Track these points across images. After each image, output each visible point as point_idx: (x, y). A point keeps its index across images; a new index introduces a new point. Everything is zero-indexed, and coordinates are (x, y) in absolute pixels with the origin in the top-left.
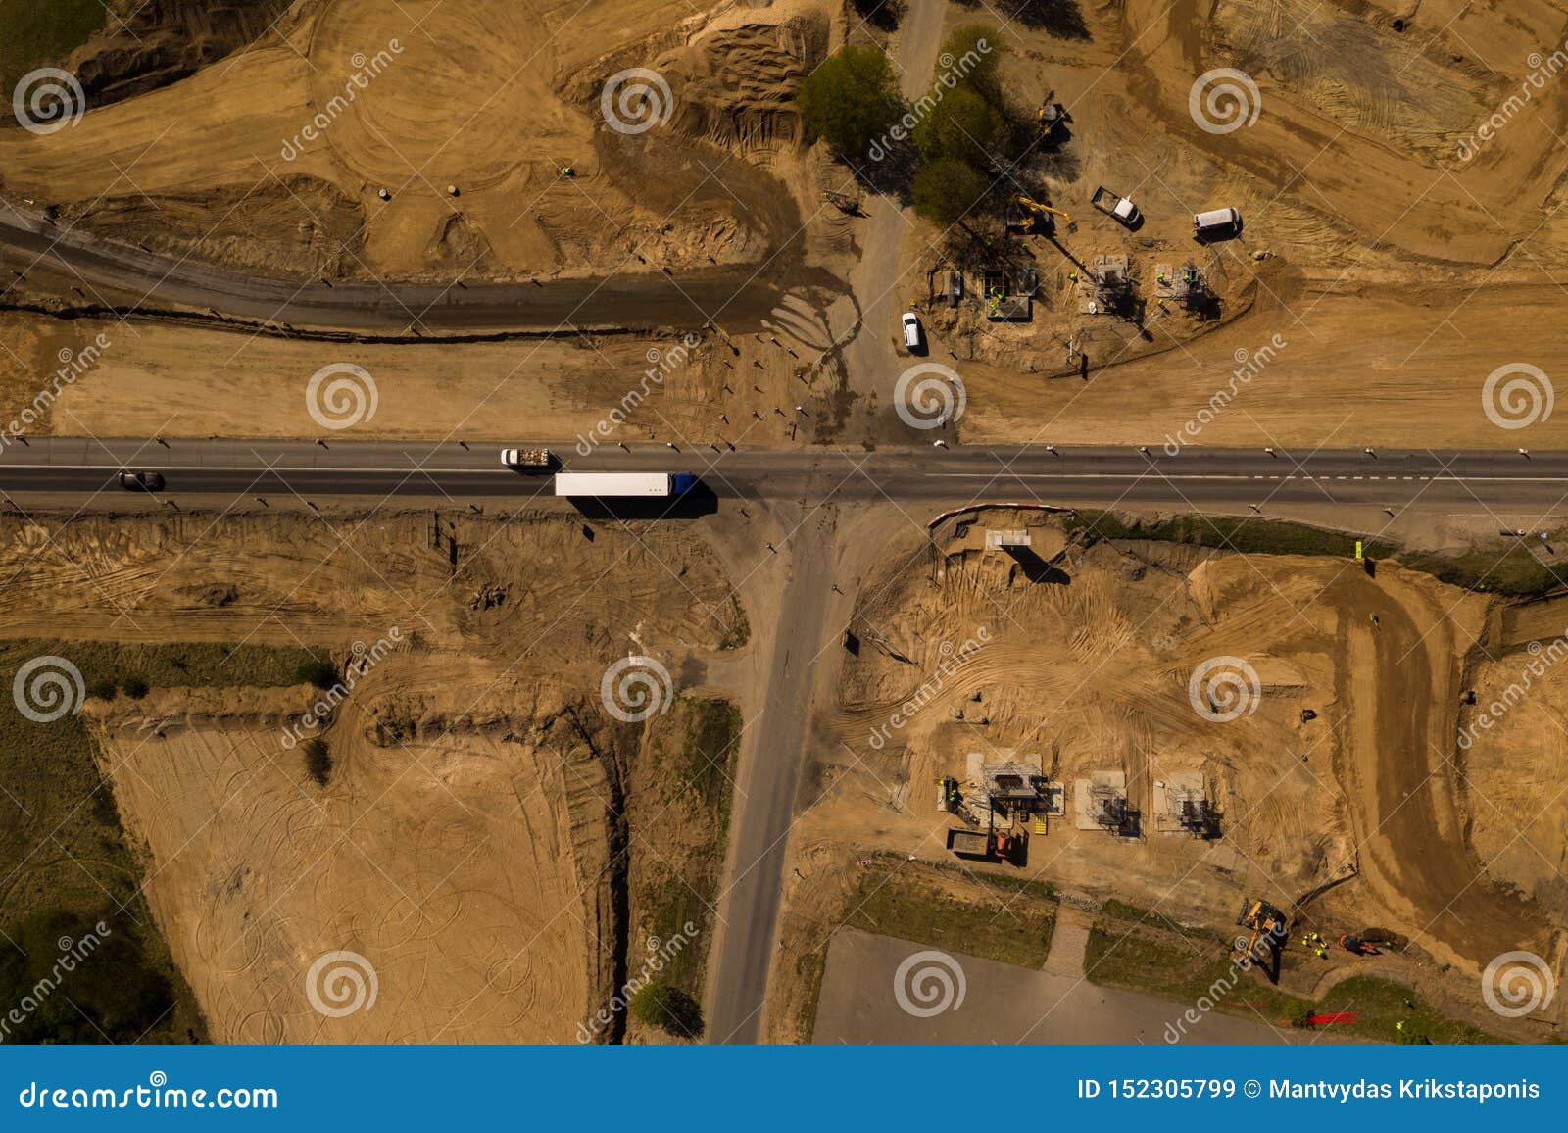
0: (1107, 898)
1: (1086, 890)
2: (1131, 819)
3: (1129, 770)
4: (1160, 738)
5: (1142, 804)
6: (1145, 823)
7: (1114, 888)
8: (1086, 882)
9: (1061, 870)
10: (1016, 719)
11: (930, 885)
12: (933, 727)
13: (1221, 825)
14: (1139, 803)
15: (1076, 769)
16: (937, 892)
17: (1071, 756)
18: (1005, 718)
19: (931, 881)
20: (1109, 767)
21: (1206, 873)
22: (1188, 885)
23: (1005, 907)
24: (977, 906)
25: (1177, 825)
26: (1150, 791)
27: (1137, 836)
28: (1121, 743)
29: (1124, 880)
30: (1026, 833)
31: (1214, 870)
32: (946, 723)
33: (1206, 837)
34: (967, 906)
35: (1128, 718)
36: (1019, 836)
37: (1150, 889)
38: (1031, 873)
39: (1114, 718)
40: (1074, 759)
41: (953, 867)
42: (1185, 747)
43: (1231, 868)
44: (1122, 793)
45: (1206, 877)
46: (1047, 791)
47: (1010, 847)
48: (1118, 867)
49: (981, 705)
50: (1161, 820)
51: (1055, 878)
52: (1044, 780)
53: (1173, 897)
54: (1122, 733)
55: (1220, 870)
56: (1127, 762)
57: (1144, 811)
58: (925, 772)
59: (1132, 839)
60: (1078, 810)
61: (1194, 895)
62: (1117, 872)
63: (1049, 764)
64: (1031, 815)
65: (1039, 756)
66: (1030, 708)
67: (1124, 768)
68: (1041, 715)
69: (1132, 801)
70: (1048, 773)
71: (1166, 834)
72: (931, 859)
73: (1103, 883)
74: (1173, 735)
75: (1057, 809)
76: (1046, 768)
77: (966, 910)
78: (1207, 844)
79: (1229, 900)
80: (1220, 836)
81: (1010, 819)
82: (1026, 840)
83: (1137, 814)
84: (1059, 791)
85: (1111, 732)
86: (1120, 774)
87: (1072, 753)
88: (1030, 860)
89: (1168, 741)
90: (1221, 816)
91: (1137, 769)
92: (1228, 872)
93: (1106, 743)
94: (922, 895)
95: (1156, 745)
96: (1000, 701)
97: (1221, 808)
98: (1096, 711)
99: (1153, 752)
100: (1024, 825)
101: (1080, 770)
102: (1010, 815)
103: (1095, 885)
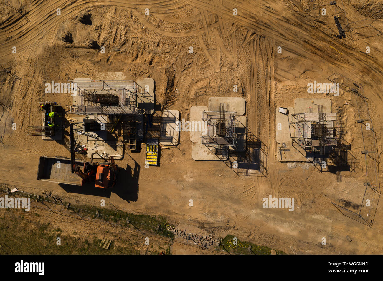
0: (224, 235)
1: (202, 225)
2: (251, 150)
3: (249, 97)
4: (283, 65)
5: (263, 132)
6: (266, 154)
7: (231, 224)
8: (201, 217)
9: (174, 204)
10: (129, 44)
11: (37, 219)
12: (40, 51)
13: (349, 156)
14: (259, 132)
15: (192, 95)
16: (44, 227)
17: (187, 83)
18: (117, 42)
19: (37, 215)
20: (228, 92)
21: (333, 207)
22: (313, 221)
23: (116, 244)
24: (87, 242)
25: (301, 156)
26: (272, 119)
27: (258, 168)
28: (243, 68)
29: (243, 215)
30: (137, 165)
31: (341, 204)
32: (54, 47)
33: (332, 170)
34: (76, 241)
35: (249, 44)
36: (129, 167)
37: (271, 224)
38: (143, 207)
39: (234, 42)
40: (190, 86)
41: (57, 200)
42: (310, 73)
43: (359, 202)
44: (241, 122)
45: (332, 211)
46: (160, 119)
47: (108, 177)
48: (237, 201)
49: (91, 29)
50: (283, 150)
51: (169, 212)
52: (157, 107)
53: (295, 233)
54: (243, 58)
55: (348, 204)
56: (248, 88)
57: (265, 141)
58: (28, 98)
59: (251, 171)
60: (192, 139)
61: (319, 232)
62: (235, 206)
63: (162, 89)
64: (144, 145)
65: (151, 80)
66: (145, 31)
67: (244, 94)
68: (157, 39)
69: (253, 129)
70: (161, 100)
71: (289, 165)
72: (35, 191)
73: (219, 218)
74: (298, 61)
75: (170, 139)
76: (158, 93)
77: (75, 246)
78: (334, 177)
79: (357, 237)
80: (347, 168)
81: (120, 149)
82: (137, 173)
83: (258, 145)
84: (173, 120)
85: (232, 58)
86: (240, 100)
87: (189, 79)
88: (141, 194)
89: (292, 67)
90: (349, 147)
91: (258, 96)
92: (356, 206)
93: (225, 69)
94: (28, 229)
95: (279, 72)
96: (112, 24)
97: (348, 139)
98: (214, 36)
99: (276, 79)
100: (135, 156)
101: (196, 95)
102: (119, 144)
103: (210, 219)
